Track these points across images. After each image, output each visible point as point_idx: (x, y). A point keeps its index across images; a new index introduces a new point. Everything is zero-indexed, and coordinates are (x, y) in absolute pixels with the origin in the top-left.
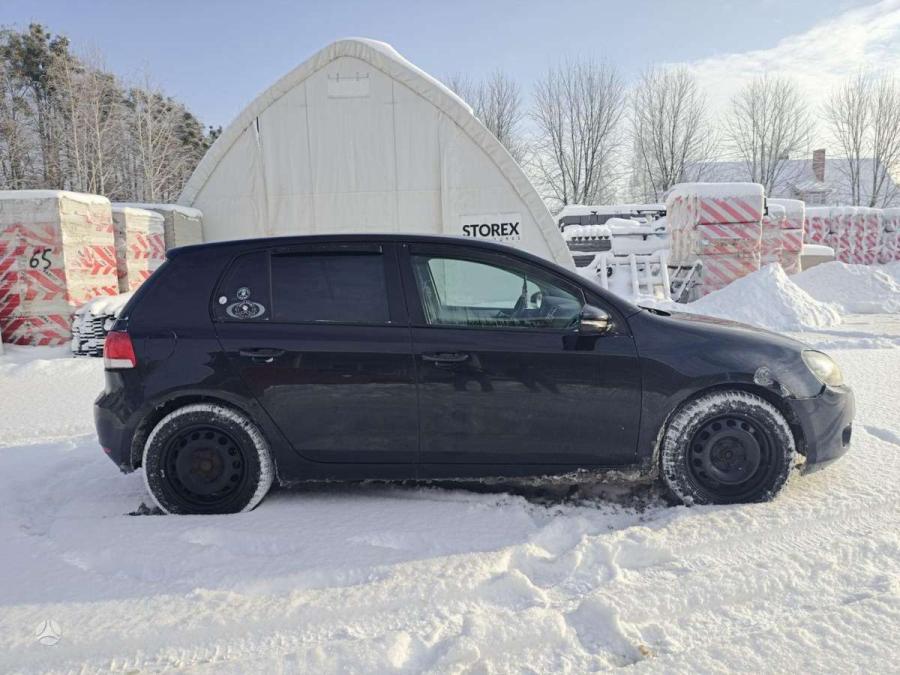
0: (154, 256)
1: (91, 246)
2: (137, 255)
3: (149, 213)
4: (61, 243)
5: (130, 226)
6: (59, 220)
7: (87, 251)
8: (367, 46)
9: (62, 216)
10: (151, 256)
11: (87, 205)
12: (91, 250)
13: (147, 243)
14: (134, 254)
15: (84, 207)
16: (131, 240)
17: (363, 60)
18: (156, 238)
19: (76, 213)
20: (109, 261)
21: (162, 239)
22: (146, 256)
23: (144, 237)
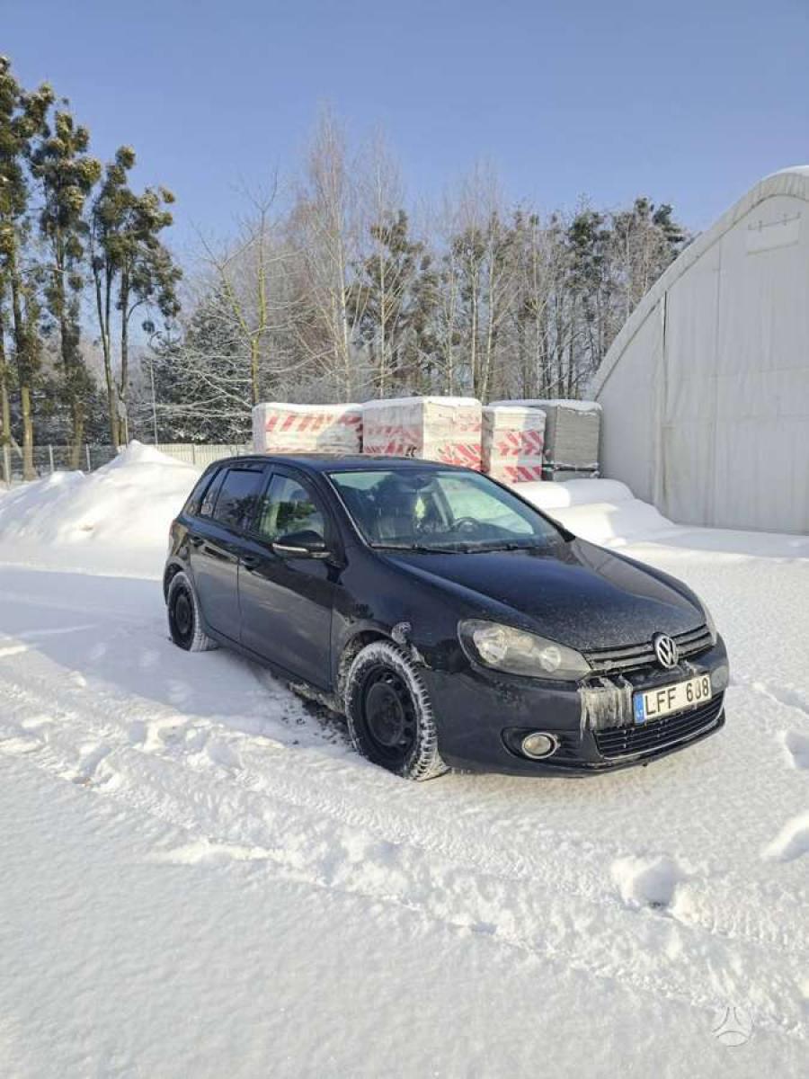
0: (527, 452)
1: (453, 445)
2: (505, 451)
3: (525, 411)
4: (422, 442)
5: (499, 424)
6: (422, 423)
7: (448, 448)
8: (800, 176)
9: (425, 419)
10: (523, 452)
11: (453, 408)
12: (452, 448)
13: (520, 440)
14: (501, 451)
15: (450, 409)
16: (498, 438)
17: (794, 196)
18: (533, 434)
19: (440, 415)
20: (472, 458)
21: (541, 436)
22: (516, 452)
23: (516, 435)
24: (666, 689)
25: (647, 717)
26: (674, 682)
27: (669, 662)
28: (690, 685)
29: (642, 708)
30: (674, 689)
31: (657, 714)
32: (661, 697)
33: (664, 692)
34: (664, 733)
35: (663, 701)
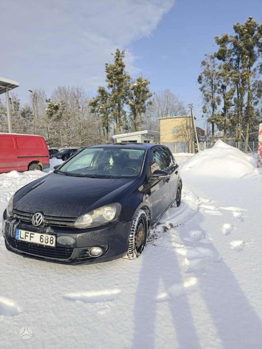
24: (30, 233)
25: (20, 239)
26: (35, 232)
27: (35, 223)
28: (43, 236)
29: (19, 235)
30: (33, 234)
31: (24, 240)
32: (27, 234)
33: (28, 233)
34: (32, 250)
35: (27, 236)
